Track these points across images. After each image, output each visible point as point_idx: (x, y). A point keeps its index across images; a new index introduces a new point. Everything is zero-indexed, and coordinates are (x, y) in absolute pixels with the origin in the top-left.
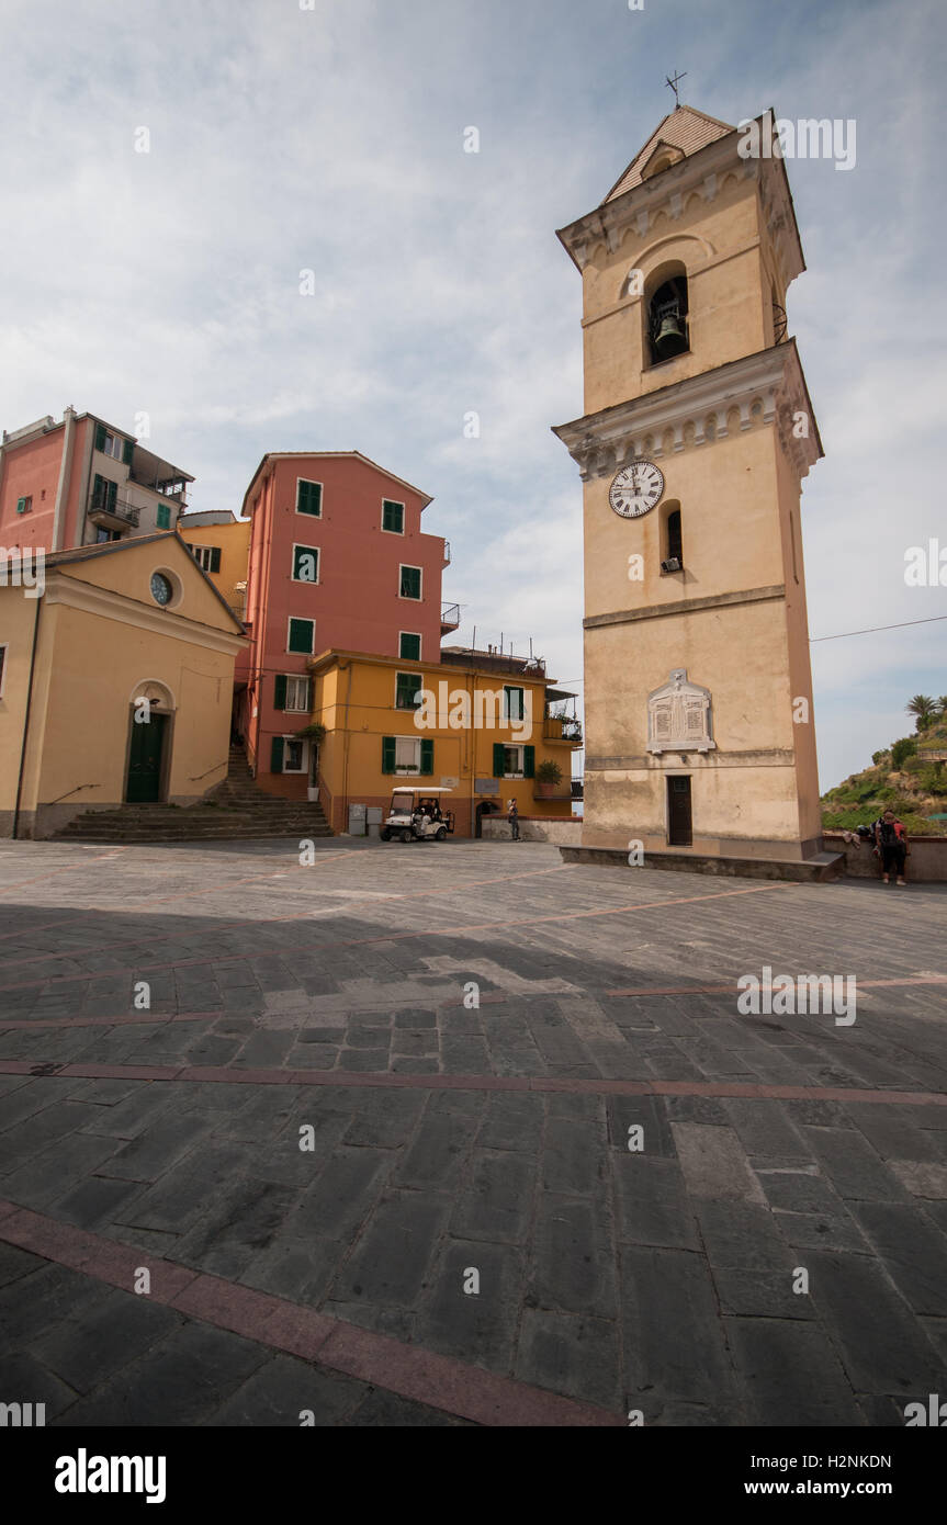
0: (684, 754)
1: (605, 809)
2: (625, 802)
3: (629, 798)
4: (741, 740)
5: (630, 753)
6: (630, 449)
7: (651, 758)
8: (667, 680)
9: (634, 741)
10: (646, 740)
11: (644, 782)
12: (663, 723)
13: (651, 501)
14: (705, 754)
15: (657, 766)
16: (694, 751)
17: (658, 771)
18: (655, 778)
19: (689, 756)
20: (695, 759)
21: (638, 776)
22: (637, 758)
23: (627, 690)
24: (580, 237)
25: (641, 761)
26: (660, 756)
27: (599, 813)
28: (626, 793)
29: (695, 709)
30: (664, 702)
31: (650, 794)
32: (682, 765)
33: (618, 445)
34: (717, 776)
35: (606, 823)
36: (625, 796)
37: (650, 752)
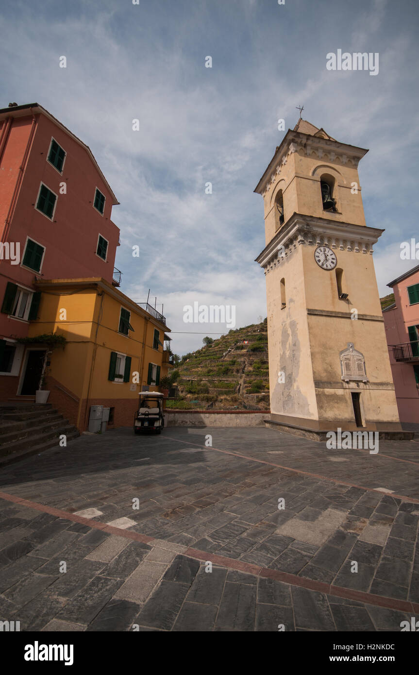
0: (357, 382)
1: (328, 409)
2: (336, 405)
3: (337, 403)
4: (376, 378)
5: (334, 380)
6: (322, 239)
7: (344, 383)
8: (346, 347)
9: (335, 374)
10: (340, 374)
11: (343, 395)
12: (348, 366)
13: (333, 265)
14: (365, 383)
15: (347, 387)
16: (361, 381)
17: (347, 390)
18: (347, 393)
19: (359, 383)
20: (361, 385)
21: (340, 392)
22: (338, 383)
23: (330, 349)
24: (297, 139)
25: (340, 384)
26: (347, 382)
27: (325, 411)
28: (336, 401)
29: (360, 362)
30: (348, 357)
31: (346, 402)
32: (357, 388)
33: (318, 235)
34: (370, 393)
35: (329, 417)
36: (336, 402)
37: (344, 380)
